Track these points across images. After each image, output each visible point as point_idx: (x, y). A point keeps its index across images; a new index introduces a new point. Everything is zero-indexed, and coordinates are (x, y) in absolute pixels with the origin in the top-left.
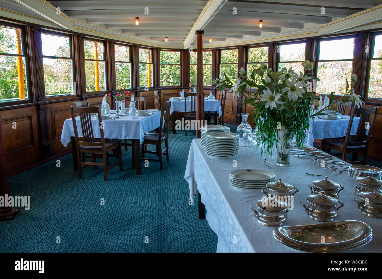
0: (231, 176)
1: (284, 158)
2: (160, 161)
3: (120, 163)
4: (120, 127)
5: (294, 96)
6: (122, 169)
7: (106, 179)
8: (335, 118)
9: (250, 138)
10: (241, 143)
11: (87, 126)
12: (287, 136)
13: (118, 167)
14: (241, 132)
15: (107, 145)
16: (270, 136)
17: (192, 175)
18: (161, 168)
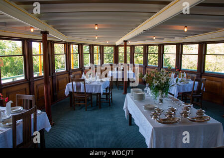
0: (144, 107)
1: (161, 101)
2: (109, 102)
3: (92, 103)
4: (92, 87)
5: (163, 82)
6: (92, 106)
7: (86, 110)
8: (188, 83)
9: (149, 94)
10: (146, 95)
11: (78, 87)
12: (162, 93)
13: (90, 106)
14: (146, 91)
15: (87, 95)
16: (156, 93)
17: (127, 108)
18: (110, 105)
